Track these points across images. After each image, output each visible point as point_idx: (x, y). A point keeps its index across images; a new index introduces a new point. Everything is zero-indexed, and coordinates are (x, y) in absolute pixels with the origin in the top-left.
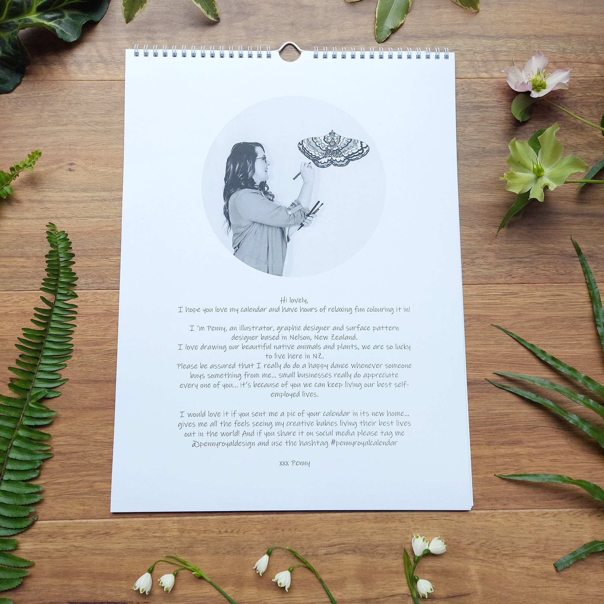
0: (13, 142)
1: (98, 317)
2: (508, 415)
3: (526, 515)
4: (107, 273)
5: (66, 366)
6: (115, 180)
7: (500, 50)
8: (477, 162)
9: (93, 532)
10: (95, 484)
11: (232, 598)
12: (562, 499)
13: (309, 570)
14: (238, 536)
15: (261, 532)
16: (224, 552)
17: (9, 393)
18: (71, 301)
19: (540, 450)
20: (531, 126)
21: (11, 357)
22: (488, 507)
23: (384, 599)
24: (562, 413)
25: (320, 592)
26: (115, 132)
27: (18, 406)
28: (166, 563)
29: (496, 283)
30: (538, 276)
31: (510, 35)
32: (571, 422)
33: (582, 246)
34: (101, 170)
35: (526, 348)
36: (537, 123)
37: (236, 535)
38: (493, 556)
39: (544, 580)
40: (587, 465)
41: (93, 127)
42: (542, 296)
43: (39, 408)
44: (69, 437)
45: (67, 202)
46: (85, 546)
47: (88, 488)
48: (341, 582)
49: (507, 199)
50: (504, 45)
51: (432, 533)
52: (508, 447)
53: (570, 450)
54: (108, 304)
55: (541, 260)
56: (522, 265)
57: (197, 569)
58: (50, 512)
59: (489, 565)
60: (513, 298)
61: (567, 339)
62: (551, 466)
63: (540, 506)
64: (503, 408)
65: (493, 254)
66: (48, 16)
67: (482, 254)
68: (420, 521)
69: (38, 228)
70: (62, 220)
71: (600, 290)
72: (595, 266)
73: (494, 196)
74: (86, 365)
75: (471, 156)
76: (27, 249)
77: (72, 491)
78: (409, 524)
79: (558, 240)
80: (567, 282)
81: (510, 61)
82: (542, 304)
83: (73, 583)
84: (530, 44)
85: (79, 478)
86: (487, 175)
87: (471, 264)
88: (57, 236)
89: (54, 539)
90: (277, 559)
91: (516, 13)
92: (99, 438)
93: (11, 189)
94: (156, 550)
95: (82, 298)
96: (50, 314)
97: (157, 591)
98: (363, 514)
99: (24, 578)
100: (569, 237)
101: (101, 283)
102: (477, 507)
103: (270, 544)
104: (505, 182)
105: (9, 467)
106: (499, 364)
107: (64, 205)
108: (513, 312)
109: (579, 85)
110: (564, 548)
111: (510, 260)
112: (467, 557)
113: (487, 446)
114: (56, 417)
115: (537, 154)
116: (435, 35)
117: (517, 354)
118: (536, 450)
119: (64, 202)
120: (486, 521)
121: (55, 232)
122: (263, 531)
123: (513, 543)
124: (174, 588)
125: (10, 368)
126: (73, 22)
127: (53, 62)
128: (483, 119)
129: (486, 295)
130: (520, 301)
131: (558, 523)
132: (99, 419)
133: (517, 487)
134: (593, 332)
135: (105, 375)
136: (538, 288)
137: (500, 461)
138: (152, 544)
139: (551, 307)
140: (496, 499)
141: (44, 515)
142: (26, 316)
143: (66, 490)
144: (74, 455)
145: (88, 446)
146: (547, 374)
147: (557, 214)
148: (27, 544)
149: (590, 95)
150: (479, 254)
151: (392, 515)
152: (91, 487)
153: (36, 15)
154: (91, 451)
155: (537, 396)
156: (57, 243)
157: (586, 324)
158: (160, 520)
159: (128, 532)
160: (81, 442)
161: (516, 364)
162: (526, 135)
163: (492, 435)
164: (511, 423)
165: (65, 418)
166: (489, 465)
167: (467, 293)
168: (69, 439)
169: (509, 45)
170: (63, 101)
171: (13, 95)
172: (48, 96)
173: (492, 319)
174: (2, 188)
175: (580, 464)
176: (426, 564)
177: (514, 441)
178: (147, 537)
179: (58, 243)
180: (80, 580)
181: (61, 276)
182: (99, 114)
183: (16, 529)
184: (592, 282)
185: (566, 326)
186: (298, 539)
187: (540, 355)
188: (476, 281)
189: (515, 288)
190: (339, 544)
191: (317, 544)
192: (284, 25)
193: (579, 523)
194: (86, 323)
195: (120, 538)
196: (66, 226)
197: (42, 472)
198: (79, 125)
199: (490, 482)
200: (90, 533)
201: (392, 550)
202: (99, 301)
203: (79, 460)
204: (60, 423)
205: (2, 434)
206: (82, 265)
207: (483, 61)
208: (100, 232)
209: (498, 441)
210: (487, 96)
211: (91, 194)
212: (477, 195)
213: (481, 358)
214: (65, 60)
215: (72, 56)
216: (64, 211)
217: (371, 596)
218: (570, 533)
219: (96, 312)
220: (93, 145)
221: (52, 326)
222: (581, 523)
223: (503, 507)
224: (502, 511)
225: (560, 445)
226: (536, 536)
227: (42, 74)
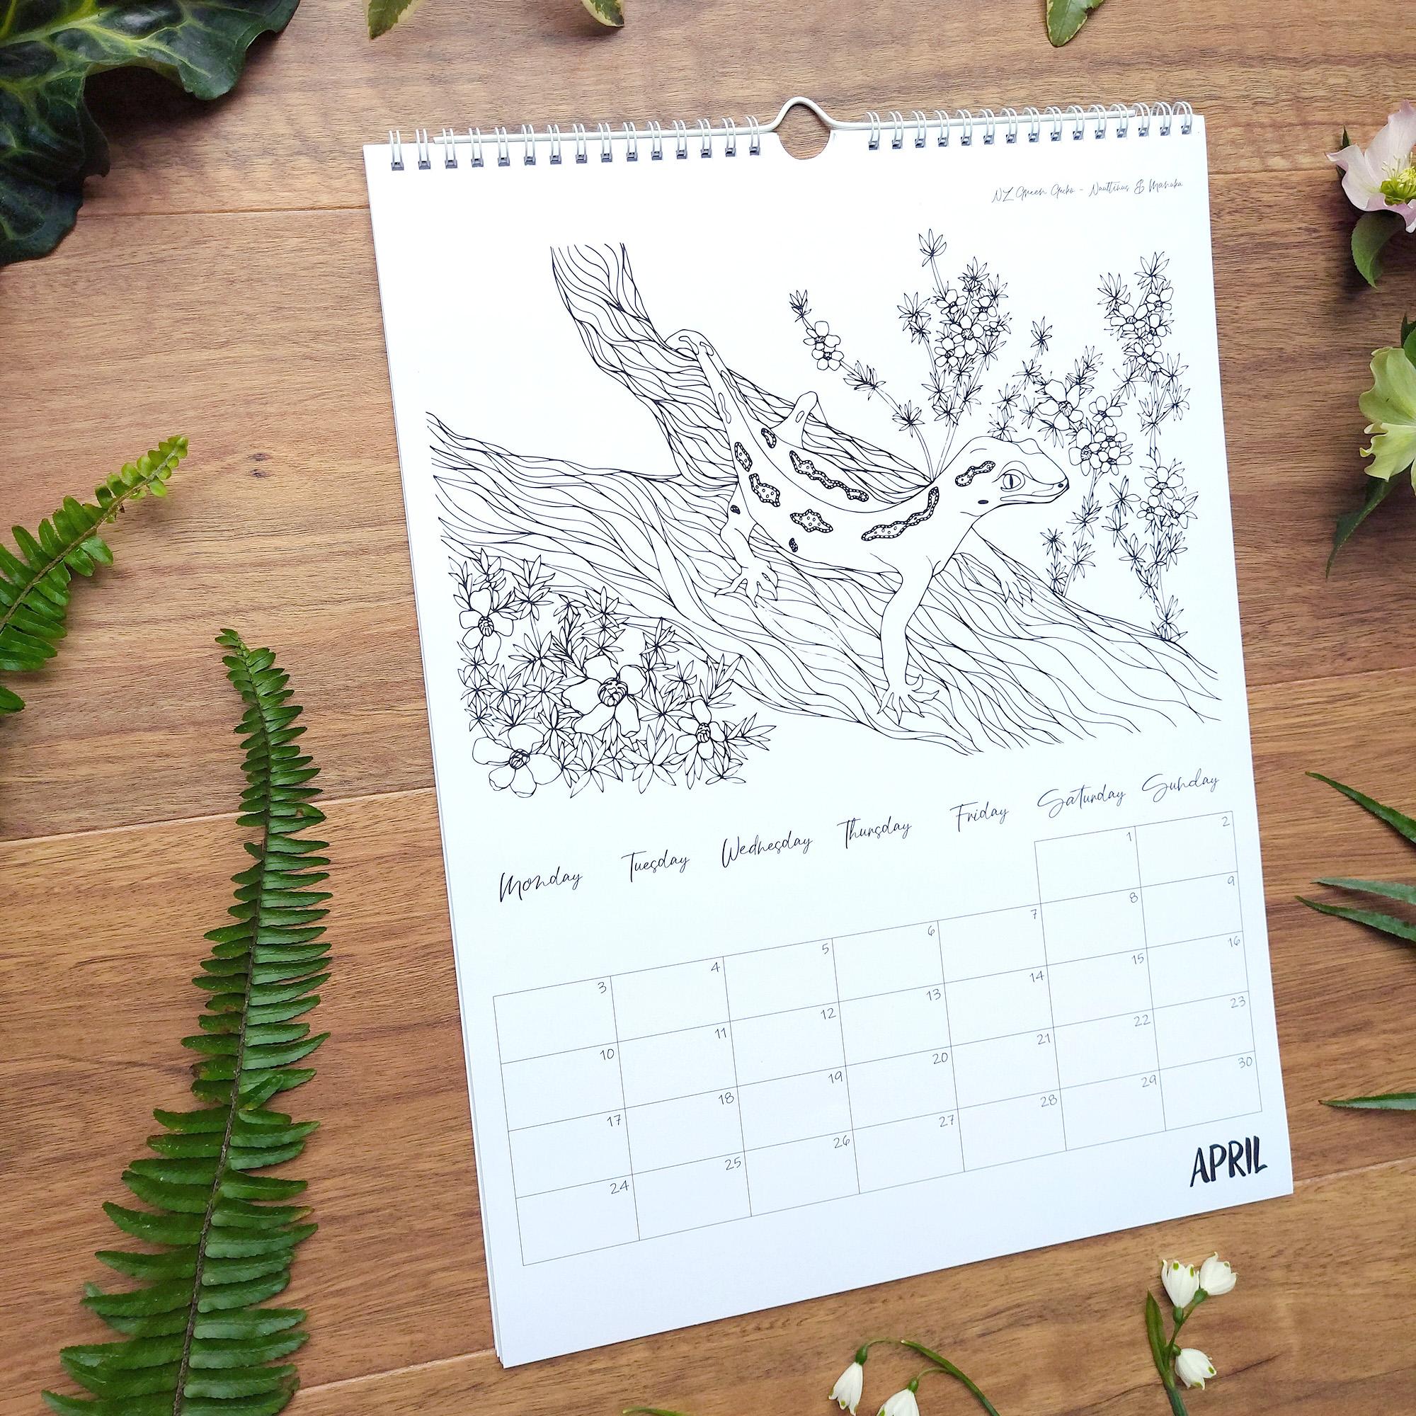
1: (386, 865)
2: (1343, 969)
3: (1382, 1176)
4: (393, 748)
5: (319, 1002)
7: (1312, 94)
8: (1266, 384)
9: (444, 1389)
10: (435, 1277)
13: (949, 1377)
14: (784, 1332)
15: (838, 1314)
16: (758, 1373)
18: (308, 834)
19: (1405, 1035)
21: (165, 998)
22: (1310, 1171)
23: (1107, 1404)
27: (213, 1128)
29: (1316, 674)
30: (1399, 650)
31: (1333, 56)
34: (346, 467)
35: (1377, 816)
36: (1393, 280)
37: (781, 1332)
38: (1321, 1270)
41: (307, 346)
42: (1405, 697)
43: (265, 1121)
44: (350, 1176)
45: (261, 565)
47: (413, 1290)
48: (1018, 1388)
49: (1332, 473)
50: (1320, 81)
52: (1344, 1039)
54: (408, 829)
55: (1405, 612)
56: (1366, 628)
58: (327, 1363)
59: (1312, 1290)
60: (1350, 707)
63: (1407, 1153)
64: (1333, 957)
65: (1305, 608)
66: (135, 19)
69: (189, 644)
70: (253, 616)
73: (1307, 467)
74: (369, 992)
75: (1255, 373)
76: (166, 705)
77: (375, 1305)
78: (1152, 1238)
81: (1335, 124)
82: (1409, 713)
84: (1376, 80)
85: (389, 1270)
86: (1289, 416)
87: (1260, 637)
88: (249, 663)
90: (876, 1367)
92: (427, 1166)
93: (103, 548)
95: (336, 820)
96: (260, 875)
101: (382, 776)
103: (858, 1338)
105: (209, 1278)
108: (1349, 739)
111: (1340, 619)
112: (1269, 1284)
113: (1303, 1044)
116: (1164, 56)
117: (1359, 833)
118: (1399, 1036)
119: (251, 565)
120: (1305, 1202)
121: (242, 654)
123: (1356, 1238)
126: (208, 34)
127: (163, 158)
128: (1278, 277)
129: (1293, 707)
130: (1362, 712)
132: (421, 1121)
133: (1364, 1121)
135: (422, 1008)
137: (1328, 1072)
138: (590, 1389)
140: (1324, 1154)
143: (360, 1304)
144: (371, 1218)
145: (403, 1191)
150: (1277, 612)
152: (425, 1286)
153: (96, 17)
154: (412, 1201)
156: (251, 683)
160: (382, 1182)
161: (1357, 855)
162: (1369, 312)
163: (1311, 1019)
164: (1349, 986)
165: (334, 1132)
168: (350, 1182)
169: (1332, 81)
170: (210, 275)
172: (162, 261)
173: (1306, 761)
174: (77, 546)
177: (1357, 1025)
178: (574, 1375)
179: (256, 681)
181: (274, 770)
182: (318, 308)
186: (919, 1316)
189: (1352, 684)
190: (1008, 1309)
191: (962, 1316)
192: (792, 34)
194: (355, 884)
195: (509, 1391)
196: (265, 632)
197: (294, 1272)
198: (264, 344)
199: (1311, 1119)
200: (435, 1393)
201: (1119, 1299)
202: (385, 823)
203: (382, 1228)
204: (322, 1146)
205: (184, 1205)
206: (325, 734)
207: (1275, 126)
208: (362, 641)
209: (1323, 1028)
210: (1285, 216)
211: (326, 538)
212: (1268, 469)
213: (1287, 852)
214: (199, 150)
215: (217, 136)
216: (255, 591)
217: (1081, 1404)
219: (380, 852)
220: (311, 397)
221: (267, 904)
223: (1337, 1167)
224: (1334, 1176)
226: (1401, 1215)
227: (135, 194)
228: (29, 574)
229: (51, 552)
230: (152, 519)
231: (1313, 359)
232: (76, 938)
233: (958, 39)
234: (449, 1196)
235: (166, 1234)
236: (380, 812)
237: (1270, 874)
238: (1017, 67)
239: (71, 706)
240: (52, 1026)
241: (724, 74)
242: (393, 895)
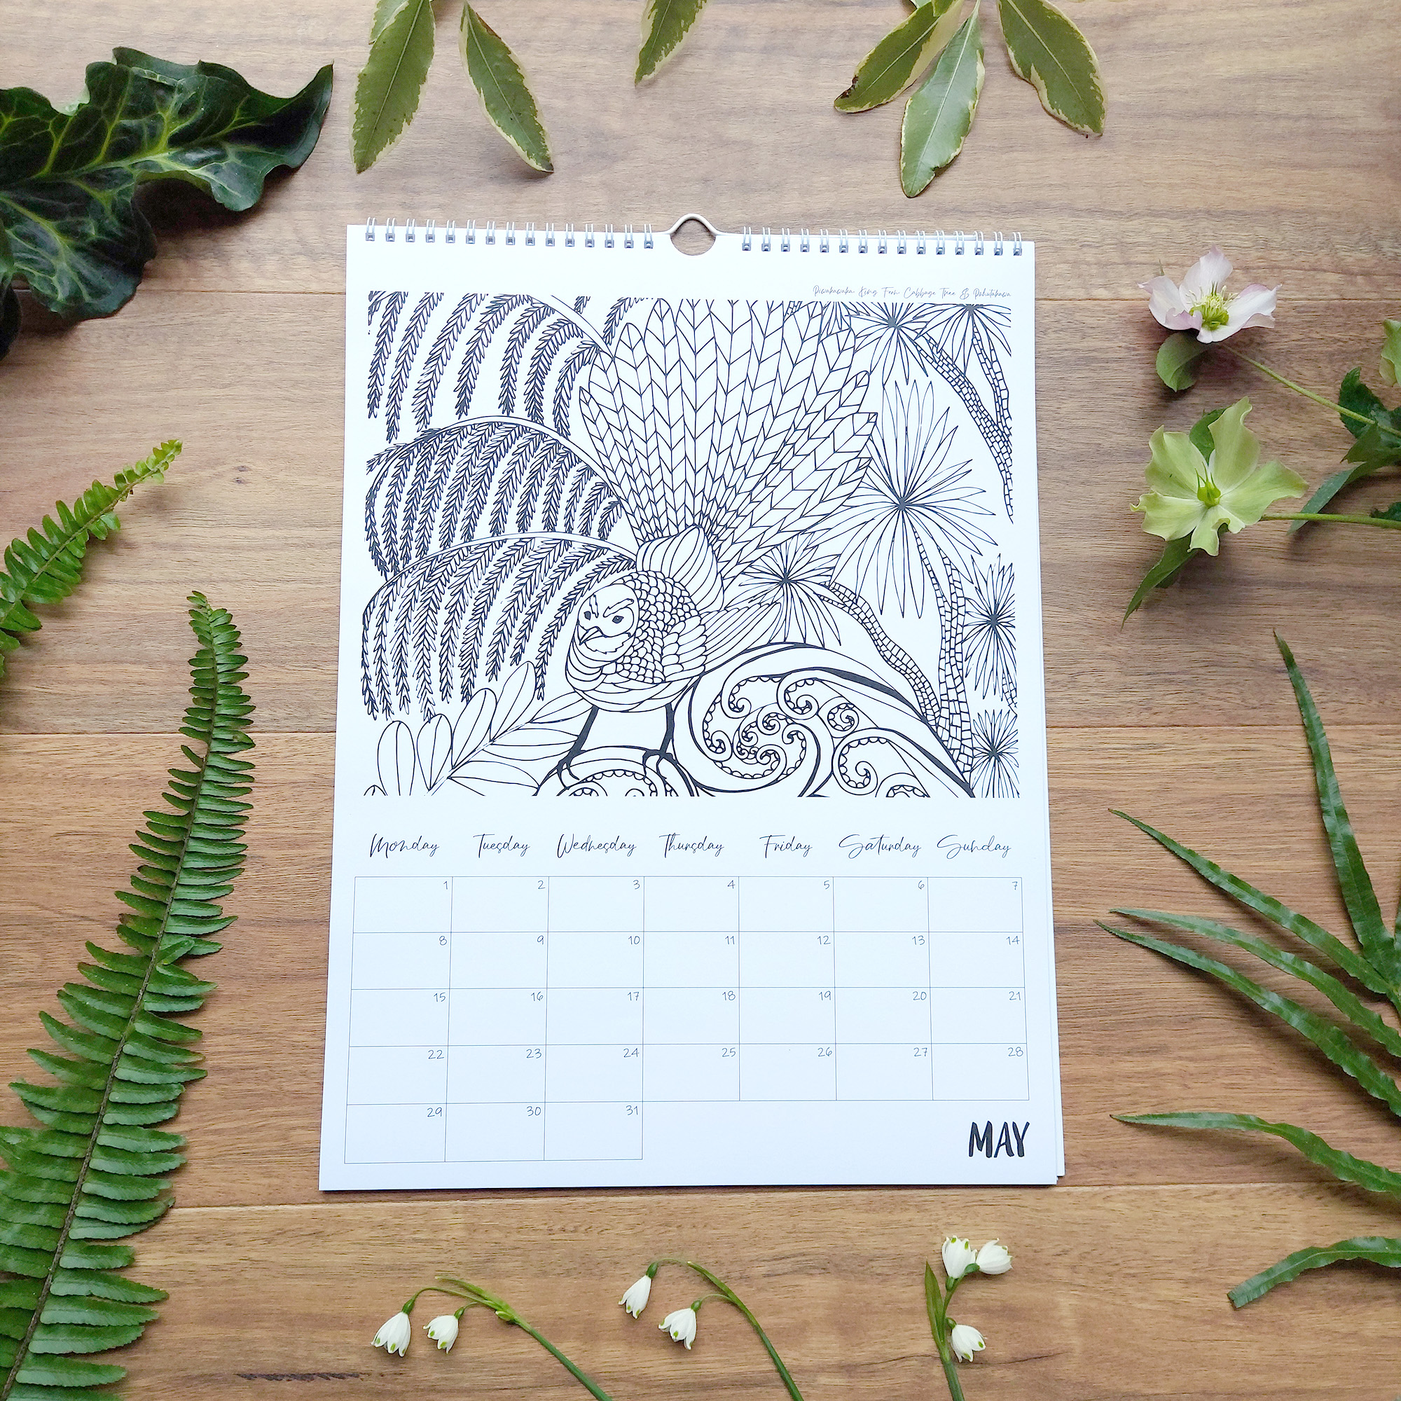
0: (119, 420)
1: (298, 789)
2: (1140, 993)
3: (1174, 1196)
4: (315, 698)
5: (232, 890)
6: (334, 503)
7: (1136, 240)
9: (290, 1230)
10: (293, 1133)
11: (575, 1364)
12: (1245, 1163)
13: (733, 1308)
14: (587, 1238)
15: (636, 1230)
16: (558, 1271)
17: (114, 944)
18: (242, 756)
19: (1202, 1064)
21: (116, 870)
22: (1096, 1179)
23: (883, 1366)
24: (1248, 990)
25: (755, 1352)
27: (134, 972)
28: (440, 1293)
29: (1121, 724)
30: (1205, 710)
32: (1266, 1007)
33: (1296, 650)
34: (304, 482)
35: (1179, 857)
36: (1207, 394)
37: (583, 1237)
38: (1107, 1278)
39: (1208, 1327)
40: (1296, 1094)
41: (288, 391)
42: (1212, 753)
43: (177, 976)
44: (237, 1036)
45: (231, 548)
46: (273, 1259)
47: (276, 1140)
48: (799, 1332)
50: (1144, 230)
52: (1139, 1059)
53: (1265, 1064)
54: (319, 763)
55: (1213, 678)
56: (1173, 688)
57: (503, 1305)
58: (198, 1190)
59: (1097, 1295)
60: (1154, 756)
61: (1262, 840)
62: (1226, 1097)
63: (1200, 1178)
65: (1114, 665)
66: (193, 156)
67: (1091, 665)
68: (959, 1208)
69: (171, 601)
70: (222, 586)
71: (1332, 740)
72: (1321, 690)
73: (1119, 545)
74: (273, 888)
76: (149, 645)
77: (244, 1148)
78: (937, 1215)
79: (1248, 638)
80: (1265, 722)
81: (1155, 264)
82: (1212, 767)
83: (248, 1336)
85: (259, 1120)
86: (1104, 502)
87: (1070, 686)
88: (211, 619)
89: (208, 1246)
92: (301, 1038)
93: (117, 521)
94: (419, 1267)
95: (264, 749)
96: (199, 782)
97: (422, 1351)
99: (148, 1324)
100: (1271, 630)
101: (303, 719)
102: (1074, 1180)
103: (653, 1255)
104: (1140, 516)
105: (115, 1096)
106: (1123, 890)
107: (228, 555)
108: (1153, 784)
109: (1296, 317)
110: (1249, 1262)
111: (1148, 678)
112: (1053, 1281)
114: (211, 996)
115: (1207, 460)
117: (1161, 871)
118: (1196, 1065)
119: (225, 547)
120: (1092, 1208)
121: (206, 611)
122: (639, 1229)
123: (1145, 1253)
124: (456, 1344)
125: (120, 894)
126: (245, 169)
127: (202, 253)
129: (1098, 750)
130: (1167, 761)
131: (1239, 1212)
132: (300, 1000)
133: (1156, 1140)
134: (1314, 825)
135: (312, 908)
136: (1205, 736)
137: (1122, 1087)
138: (411, 1255)
139: (1231, 774)
140: (1114, 1165)
141: (185, 1197)
142: (146, 785)
143: (233, 1145)
144: (249, 1074)
146: (1221, 911)
148: (152, 1256)
149: (1318, 336)
150: (1087, 665)
152: (287, 1139)
153: (167, 154)
154: (285, 1065)
155: (1200, 956)
156: (210, 633)
157: (1301, 809)
158: (428, 1207)
159: (360, 1231)
160: (263, 1046)
161: (1159, 890)
163: (1106, 1035)
164: (1146, 1010)
165: (231, 997)
166: (1100, 1094)
167: (1060, 745)
168: (238, 1041)
169: (1154, 230)
170: (224, 336)
171: (118, 320)
172: (191, 324)
173: (1109, 799)
174: (98, 518)
175: (1284, 1094)
176: (970, 1296)
177: (1152, 1048)
178: (400, 1240)
179: (214, 634)
180: (262, 1328)
181: (220, 702)
182: (299, 364)
183: (130, 1224)
184: (1315, 723)
185: (1260, 814)
186: (710, 1246)
187: (1205, 872)
188: (1076, 720)
189: (1157, 734)
190: (794, 1256)
191: (749, 1254)
192: (687, 181)
193: (1279, 1212)
194: (272, 801)
195: (343, 1243)
196: (228, 599)
197: (184, 1107)
198: (256, 387)
199: (1102, 1129)
200: (282, 1233)
201: (901, 1266)
202: (302, 755)
203: (258, 1084)
204: (219, 1007)
205: (103, 1029)
206: (263, 681)
207: (1099, 264)
208: (301, 613)
209: (1118, 1046)
211: (284, 533)
212: (1081, 543)
213: (1086, 878)
214: (228, 248)
215: (242, 240)
216: (225, 567)
217: (858, 1360)
218: (1262, 1231)
219: (295, 778)
220: (286, 428)
221: (202, 806)
222: (1283, 1212)
223: (1127, 1180)
224: (1124, 1188)
225: (1243, 1055)
226: (1193, 1238)
227: (179, 277)
228: (64, 537)
229: (80, 521)
231: (1129, 454)
232: (58, 814)
235: (84, 1048)
236: (299, 747)
239: (81, 639)
240: (30, 879)
241: (629, 209)
242: (301, 814)
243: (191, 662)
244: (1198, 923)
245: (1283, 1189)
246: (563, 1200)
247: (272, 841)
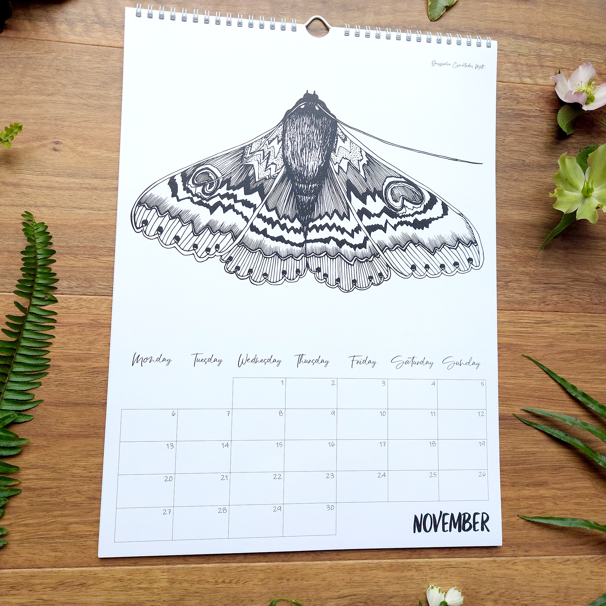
1: (82, 328)
2: (534, 454)
3: (547, 563)
4: (94, 276)
5: (41, 385)
6: (110, 165)
7: (546, 54)
8: (516, 175)
9: (67, 583)
10: (72, 526)
12: (584, 544)
14: (236, 586)
15: (264, 582)
18: (49, 307)
19: (564, 492)
20: (573, 141)
22: (509, 553)
24: (591, 454)
26: (112, 108)
29: (530, 309)
30: (572, 304)
31: (556, 40)
32: (600, 464)
34: (94, 152)
35: (556, 382)
36: (579, 138)
37: (234, 586)
41: (86, 100)
42: (575, 327)
43: (6, 435)
44: (41, 469)
45: (49, 188)
46: (56, 599)
47: (60, 531)
49: (545, 218)
50: (550, 49)
51: (451, 582)
52: (533, 489)
53: (595, 492)
54: (95, 313)
55: (576, 287)
56: (557, 292)
58: (14, 559)
60: (546, 327)
61: (597, 374)
62: (576, 510)
63: (561, 553)
64: (530, 446)
65: (527, 278)
67: (516, 278)
68: (437, 569)
69: (12, 216)
70: (42, 209)
73: (532, 214)
74: (65, 384)
75: (510, 169)
77: (41, 535)
78: (427, 572)
79: (594, 267)
80: (601, 312)
81: (555, 67)
82: (575, 334)
84: (576, 52)
85: (51, 519)
86: (525, 191)
87: (504, 288)
88: (35, 228)
89: (18, 592)
91: (564, 15)
92: (78, 471)
94: (141, 603)
95: (63, 304)
96: (23, 322)
98: (377, 562)
101: (87, 287)
102: (498, 554)
103: (273, 596)
106: (528, 398)
107: (46, 192)
108: (545, 342)
110: (584, 597)
111: (544, 285)
113: (511, 487)
114: (25, 446)
115: (585, 172)
116: (479, 30)
117: (547, 388)
118: (561, 492)
119: (45, 187)
120: (507, 569)
121: (32, 223)
122: (266, 580)
123: (532, 592)
127: (39, 18)
128: (524, 129)
129: (518, 323)
130: (552, 330)
131: (579, 571)
132: (78, 449)
135: (88, 396)
136: (571, 318)
137: (524, 504)
138: (137, 597)
139: (583, 339)
140: (518, 546)
141: (7, 562)
143: (35, 533)
144: (47, 492)
145: (64, 481)
146: (577, 411)
147: (594, 238)
150: (513, 278)
151: (408, 562)
152: (66, 530)
154: (68, 486)
155: (566, 435)
156: (34, 236)
158: (146, 569)
159: (108, 583)
160: (55, 475)
161: (545, 399)
162: (566, 150)
163: (517, 476)
164: (537, 463)
165: (37, 447)
166: (513, 508)
168: (40, 472)
169: (555, 50)
170: (50, 66)
172: (30, 58)
173: (523, 349)
175: (604, 508)
177: (540, 483)
178: (130, 588)
179: (36, 236)
181: (38, 276)
182: (93, 85)
185: (597, 360)
186: (305, 590)
187: (570, 390)
189: (548, 316)
190: (351, 595)
191: (325, 595)
193: (599, 571)
194: (67, 334)
195: (98, 590)
196: (46, 217)
197: (7, 511)
198: (68, 97)
202: (85, 309)
203: (51, 498)
204: (30, 453)
206: (64, 265)
207: (527, 65)
208: (88, 227)
209: (522, 481)
210: (530, 104)
211: (80, 181)
212: (513, 212)
213: (510, 391)
214: (54, 16)
215: (63, 12)
216: (45, 198)
218: (590, 581)
219: (81, 321)
220: (84, 121)
221: (25, 336)
222: (602, 571)
223: (525, 554)
224: (523, 558)
225: (585, 488)
226: (556, 585)
227: (25, 30)
230: (7, 162)
231: (538, 167)
233: (387, 12)
234: (85, 488)
236: (84, 303)
237: (502, 401)
238: (412, 27)
241: (282, 14)
242: (83, 342)
243: (22, 253)
244: (565, 417)
245: (601, 558)
246: (224, 565)
247: (66, 357)
